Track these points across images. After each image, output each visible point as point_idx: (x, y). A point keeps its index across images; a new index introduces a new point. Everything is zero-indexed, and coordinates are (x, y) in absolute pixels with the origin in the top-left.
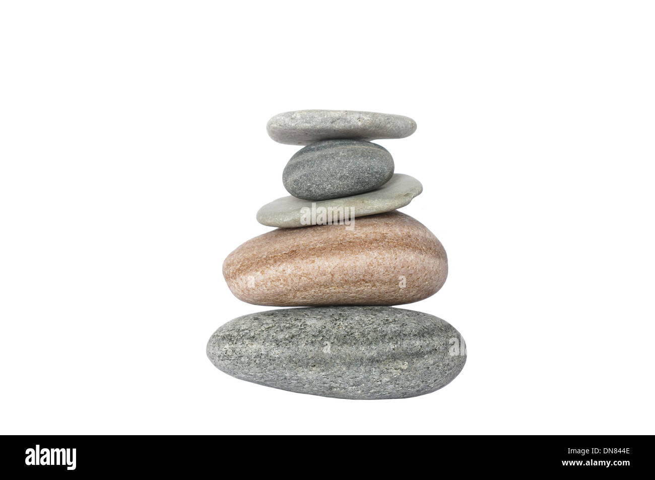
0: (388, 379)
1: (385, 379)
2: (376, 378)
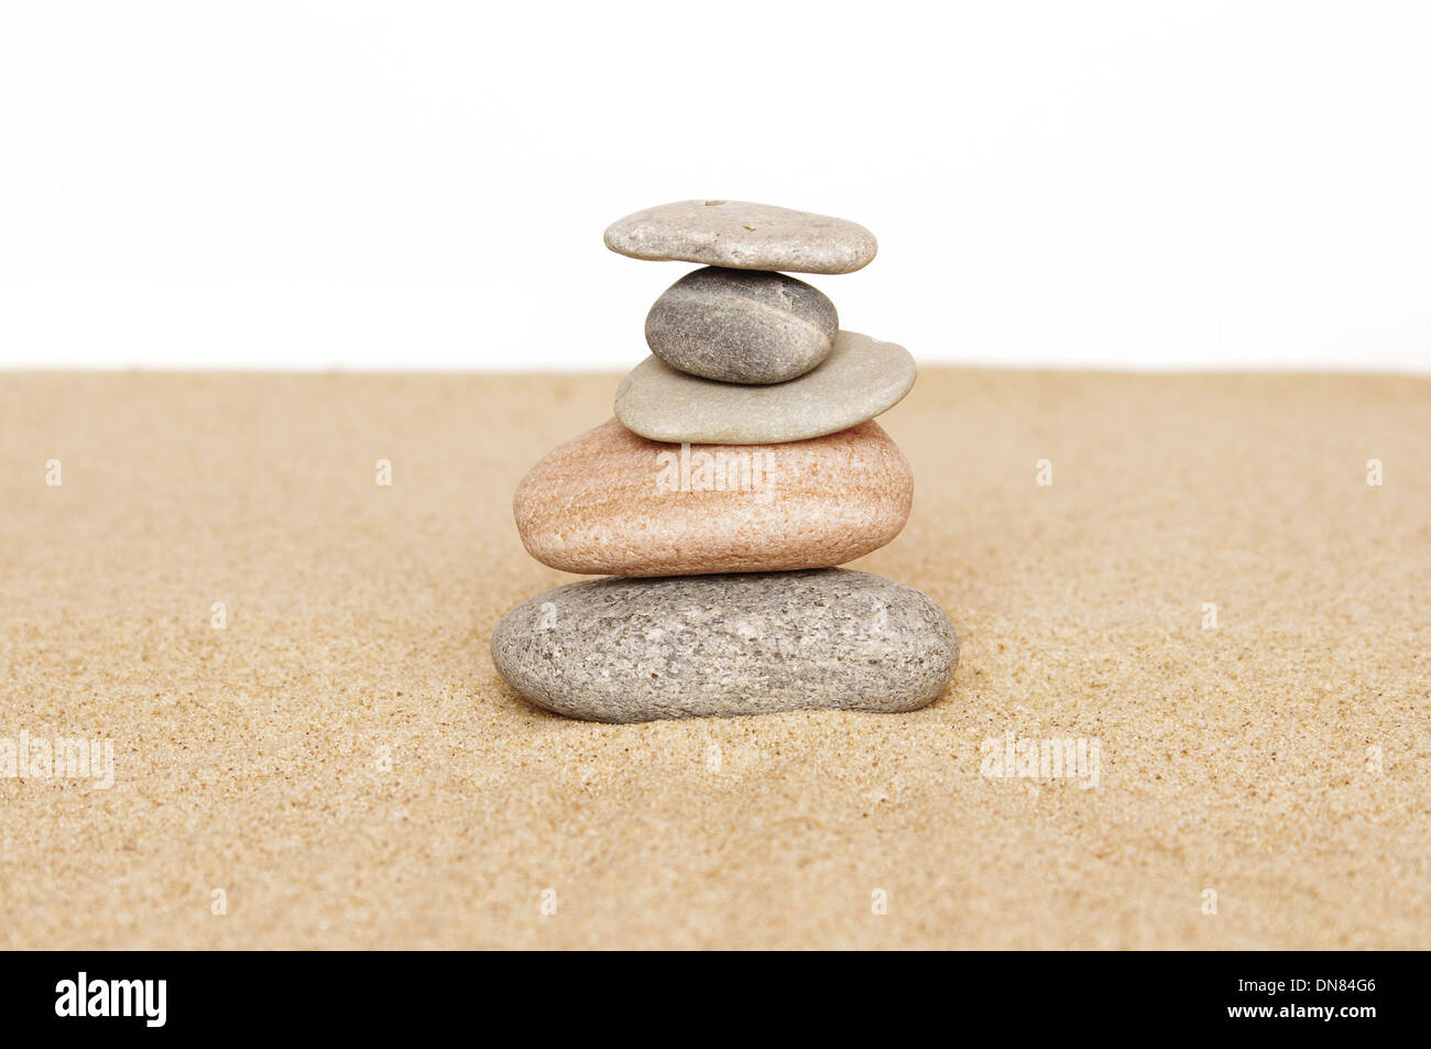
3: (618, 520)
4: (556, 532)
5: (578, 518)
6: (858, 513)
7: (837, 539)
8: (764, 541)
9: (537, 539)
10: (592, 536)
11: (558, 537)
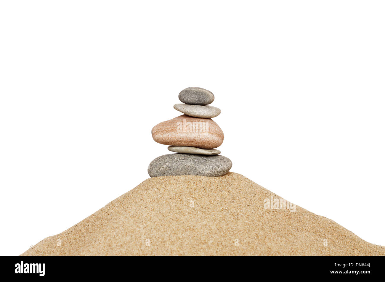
0: (166, 164)
1: (167, 164)
2: (169, 164)
3: (173, 132)
4: (160, 134)
5: (165, 132)
6: (216, 138)
7: (211, 142)
8: (199, 139)
9: (156, 136)
10: (167, 135)
11: (161, 135)
